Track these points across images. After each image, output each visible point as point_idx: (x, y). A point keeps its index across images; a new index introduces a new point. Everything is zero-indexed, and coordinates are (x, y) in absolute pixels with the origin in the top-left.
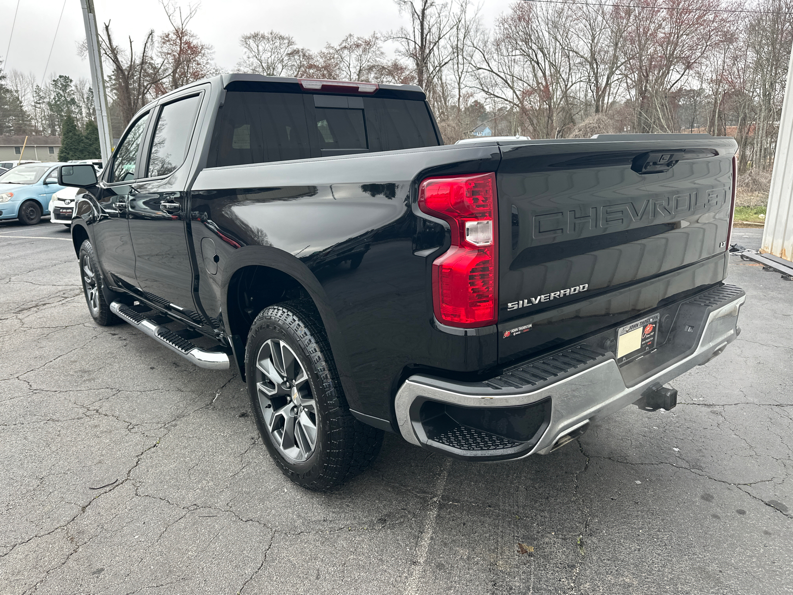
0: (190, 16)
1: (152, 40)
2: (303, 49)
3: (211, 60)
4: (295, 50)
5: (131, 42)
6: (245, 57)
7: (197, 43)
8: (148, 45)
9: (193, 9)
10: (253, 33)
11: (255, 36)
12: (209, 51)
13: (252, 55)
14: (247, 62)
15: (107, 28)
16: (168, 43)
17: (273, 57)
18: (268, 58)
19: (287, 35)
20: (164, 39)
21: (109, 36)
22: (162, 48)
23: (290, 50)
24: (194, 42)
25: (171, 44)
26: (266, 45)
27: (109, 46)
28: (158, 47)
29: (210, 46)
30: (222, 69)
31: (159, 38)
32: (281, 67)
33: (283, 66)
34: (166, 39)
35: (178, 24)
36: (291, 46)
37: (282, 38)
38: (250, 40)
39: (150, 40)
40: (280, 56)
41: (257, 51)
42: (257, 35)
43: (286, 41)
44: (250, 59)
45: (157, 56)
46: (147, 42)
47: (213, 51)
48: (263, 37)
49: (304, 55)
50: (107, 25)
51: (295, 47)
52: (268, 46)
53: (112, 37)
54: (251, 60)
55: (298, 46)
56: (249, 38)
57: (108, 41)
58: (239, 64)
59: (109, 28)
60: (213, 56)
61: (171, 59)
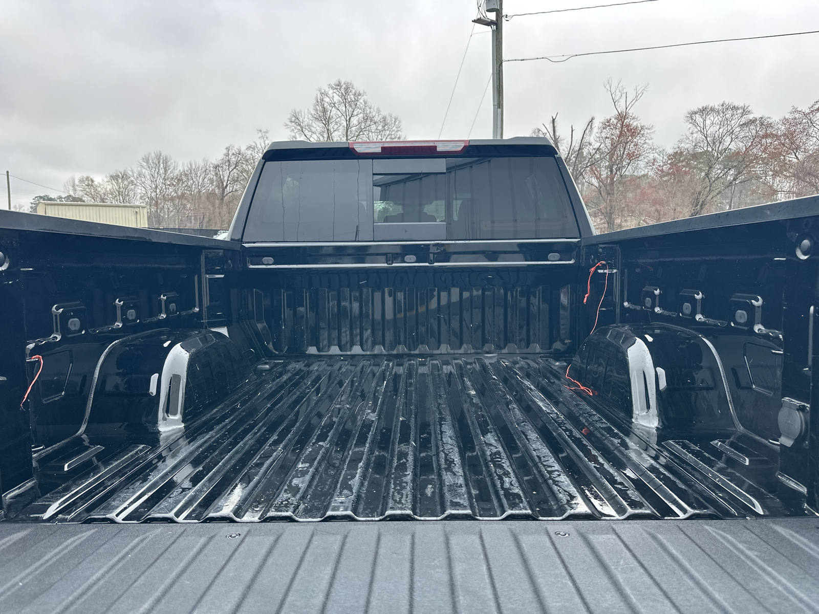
0: (636, 98)
1: (591, 126)
2: (762, 118)
3: (649, 139)
4: (751, 120)
5: (572, 131)
6: (688, 134)
7: (637, 124)
8: (587, 132)
9: (639, 92)
10: (701, 107)
11: (704, 110)
12: (649, 131)
13: (696, 130)
14: (691, 138)
15: (554, 121)
16: (609, 128)
17: (721, 130)
18: (716, 131)
19: (741, 105)
20: (605, 124)
21: (554, 128)
22: (601, 133)
23: (743, 120)
24: (634, 124)
25: (611, 129)
26: (714, 118)
27: (553, 137)
28: (597, 133)
29: (651, 126)
30: (659, 148)
31: (601, 124)
32: (730, 140)
33: (732, 139)
34: (607, 124)
35: (622, 108)
36: (745, 116)
37: (735, 108)
38: (697, 115)
39: (589, 127)
40: (730, 128)
41: (702, 126)
42: (706, 108)
43: (740, 111)
44: (693, 135)
45: (596, 141)
46: (586, 129)
47: (653, 130)
48: (712, 110)
49: (762, 124)
50: (554, 118)
51: (751, 117)
52: (717, 119)
53: (557, 129)
54: (695, 135)
55: (756, 114)
56: (696, 113)
57: (552, 132)
58: (681, 141)
59: (556, 120)
60: (653, 135)
61: (608, 142)
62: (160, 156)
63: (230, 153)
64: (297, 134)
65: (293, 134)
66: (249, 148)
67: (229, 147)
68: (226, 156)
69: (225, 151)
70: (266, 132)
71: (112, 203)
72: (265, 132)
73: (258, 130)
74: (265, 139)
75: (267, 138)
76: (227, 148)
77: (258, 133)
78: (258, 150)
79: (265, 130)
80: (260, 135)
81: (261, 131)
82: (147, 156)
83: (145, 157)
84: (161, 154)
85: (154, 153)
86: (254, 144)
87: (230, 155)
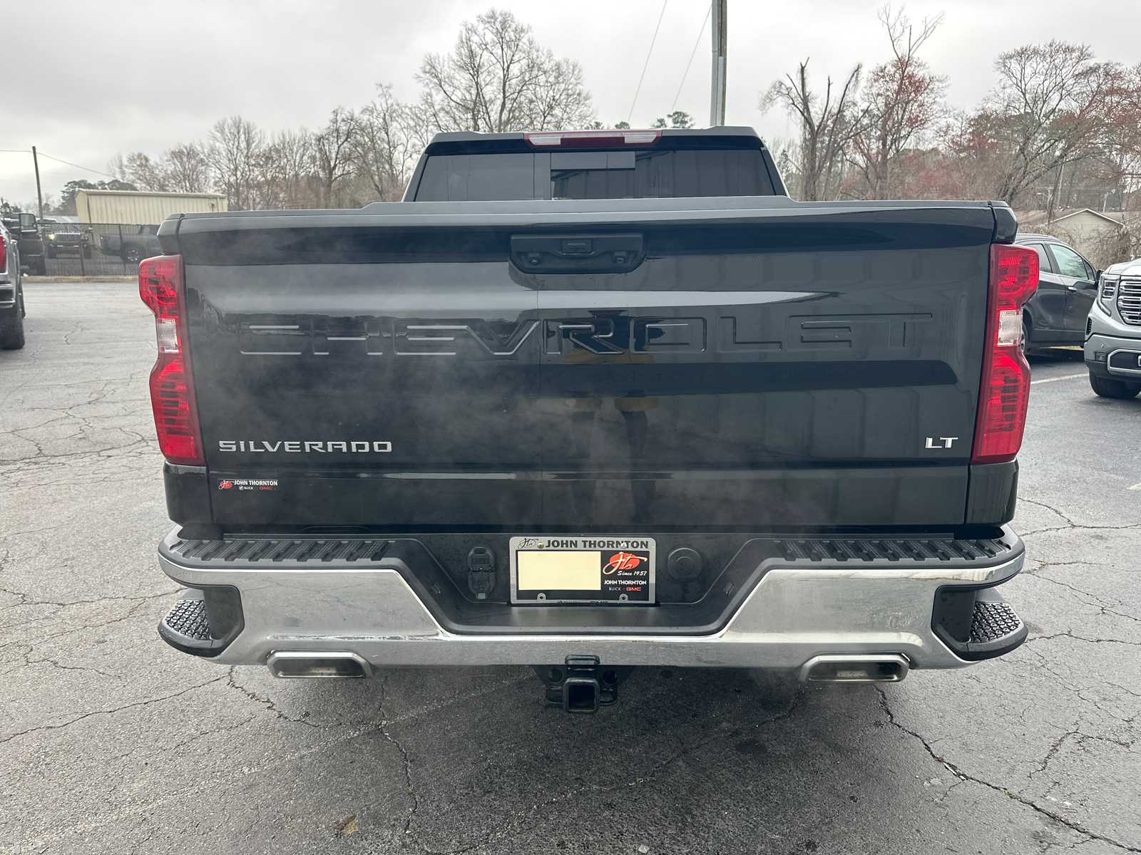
0: (925, 35)
1: (857, 77)
2: (1107, 64)
3: (941, 97)
4: (1091, 68)
5: (829, 85)
6: (998, 88)
7: (924, 74)
8: (850, 86)
9: (929, 26)
10: (1019, 49)
11: (1023, 53)
12: (941, 85)
13: (1011, 83)
14: (1001, 95)
15: (803, 69)
16: (882, 79)
17: (1046, 83)
18: (1040, 85)
19: (1079, 45)
20: (878, 75)
21: (803, 79)
22: (870, 87)
23: (1080, 68)
24: (920, 73)
25: (886, 81)
26: (1038, 65)
27: (801, 94)
28: (865, 88)
29: (944, 77)
30: (954, 110)
31: (872, 74)
32: (1059, 98)
33: (1062, 97)
34: (880, 74)
35: (903, 49)
36: (1083, 62)
37: (1069, 50)
38: (1013, 61)
39: (854, 79)
40: (1059, 79)
41: (1019, 77)
42: (1026, 50)
43: (1075, 54)
44: (1006, 90)
45: (863, 99)
46: (849, 82)
47: (947, 83)
48: (1036, 52)
49: (1107, 74)
50: (803, 65)
51: (1091, 63)
52: (1042, 66)
53: (807, 81)
54: (1008, 90)
55: (1098, 59)
56: (1011, 57)
57: (801, 86)
58: (987, 100)
59: (806, 68)
60: (946, 91)
61: (881, 101)
62: (240, 123)
63: (339, 119)
64: (433, 90)
65: (428, 90)
66: (363, 111)
67: (337, 110)
68: (334, 123)
69: (332, 116)
70: (389, 87)
71: (175, 191)
72: (387, 87)
73: (377, 84)
74: (387, 97)
75: (390, 96)
76: (334, 112)
77: (378, 89)
78: (378, 114)
79: (387, 85)
80: (380, 91)
81: (381, 86)
82: (221, 123)
83: (219, 124)
84: (240, 120)
85: (231, 119)
86: (372, 105)
87: (339, 121)
